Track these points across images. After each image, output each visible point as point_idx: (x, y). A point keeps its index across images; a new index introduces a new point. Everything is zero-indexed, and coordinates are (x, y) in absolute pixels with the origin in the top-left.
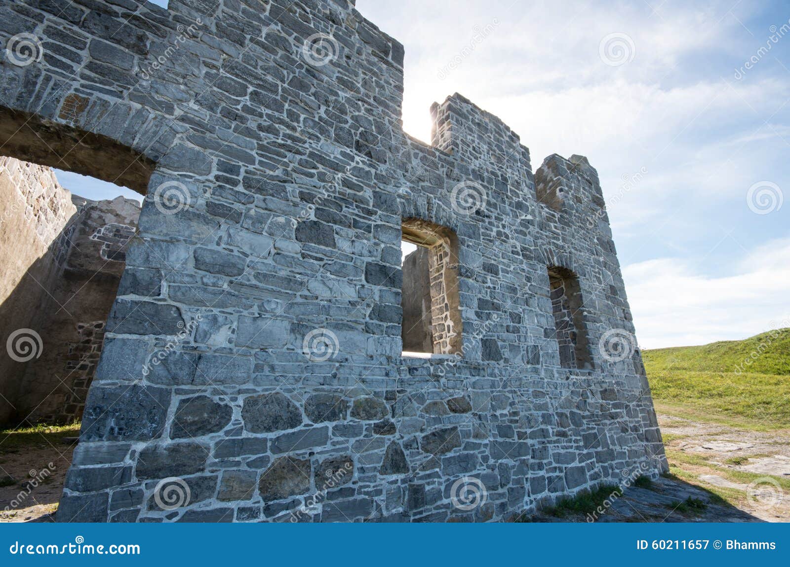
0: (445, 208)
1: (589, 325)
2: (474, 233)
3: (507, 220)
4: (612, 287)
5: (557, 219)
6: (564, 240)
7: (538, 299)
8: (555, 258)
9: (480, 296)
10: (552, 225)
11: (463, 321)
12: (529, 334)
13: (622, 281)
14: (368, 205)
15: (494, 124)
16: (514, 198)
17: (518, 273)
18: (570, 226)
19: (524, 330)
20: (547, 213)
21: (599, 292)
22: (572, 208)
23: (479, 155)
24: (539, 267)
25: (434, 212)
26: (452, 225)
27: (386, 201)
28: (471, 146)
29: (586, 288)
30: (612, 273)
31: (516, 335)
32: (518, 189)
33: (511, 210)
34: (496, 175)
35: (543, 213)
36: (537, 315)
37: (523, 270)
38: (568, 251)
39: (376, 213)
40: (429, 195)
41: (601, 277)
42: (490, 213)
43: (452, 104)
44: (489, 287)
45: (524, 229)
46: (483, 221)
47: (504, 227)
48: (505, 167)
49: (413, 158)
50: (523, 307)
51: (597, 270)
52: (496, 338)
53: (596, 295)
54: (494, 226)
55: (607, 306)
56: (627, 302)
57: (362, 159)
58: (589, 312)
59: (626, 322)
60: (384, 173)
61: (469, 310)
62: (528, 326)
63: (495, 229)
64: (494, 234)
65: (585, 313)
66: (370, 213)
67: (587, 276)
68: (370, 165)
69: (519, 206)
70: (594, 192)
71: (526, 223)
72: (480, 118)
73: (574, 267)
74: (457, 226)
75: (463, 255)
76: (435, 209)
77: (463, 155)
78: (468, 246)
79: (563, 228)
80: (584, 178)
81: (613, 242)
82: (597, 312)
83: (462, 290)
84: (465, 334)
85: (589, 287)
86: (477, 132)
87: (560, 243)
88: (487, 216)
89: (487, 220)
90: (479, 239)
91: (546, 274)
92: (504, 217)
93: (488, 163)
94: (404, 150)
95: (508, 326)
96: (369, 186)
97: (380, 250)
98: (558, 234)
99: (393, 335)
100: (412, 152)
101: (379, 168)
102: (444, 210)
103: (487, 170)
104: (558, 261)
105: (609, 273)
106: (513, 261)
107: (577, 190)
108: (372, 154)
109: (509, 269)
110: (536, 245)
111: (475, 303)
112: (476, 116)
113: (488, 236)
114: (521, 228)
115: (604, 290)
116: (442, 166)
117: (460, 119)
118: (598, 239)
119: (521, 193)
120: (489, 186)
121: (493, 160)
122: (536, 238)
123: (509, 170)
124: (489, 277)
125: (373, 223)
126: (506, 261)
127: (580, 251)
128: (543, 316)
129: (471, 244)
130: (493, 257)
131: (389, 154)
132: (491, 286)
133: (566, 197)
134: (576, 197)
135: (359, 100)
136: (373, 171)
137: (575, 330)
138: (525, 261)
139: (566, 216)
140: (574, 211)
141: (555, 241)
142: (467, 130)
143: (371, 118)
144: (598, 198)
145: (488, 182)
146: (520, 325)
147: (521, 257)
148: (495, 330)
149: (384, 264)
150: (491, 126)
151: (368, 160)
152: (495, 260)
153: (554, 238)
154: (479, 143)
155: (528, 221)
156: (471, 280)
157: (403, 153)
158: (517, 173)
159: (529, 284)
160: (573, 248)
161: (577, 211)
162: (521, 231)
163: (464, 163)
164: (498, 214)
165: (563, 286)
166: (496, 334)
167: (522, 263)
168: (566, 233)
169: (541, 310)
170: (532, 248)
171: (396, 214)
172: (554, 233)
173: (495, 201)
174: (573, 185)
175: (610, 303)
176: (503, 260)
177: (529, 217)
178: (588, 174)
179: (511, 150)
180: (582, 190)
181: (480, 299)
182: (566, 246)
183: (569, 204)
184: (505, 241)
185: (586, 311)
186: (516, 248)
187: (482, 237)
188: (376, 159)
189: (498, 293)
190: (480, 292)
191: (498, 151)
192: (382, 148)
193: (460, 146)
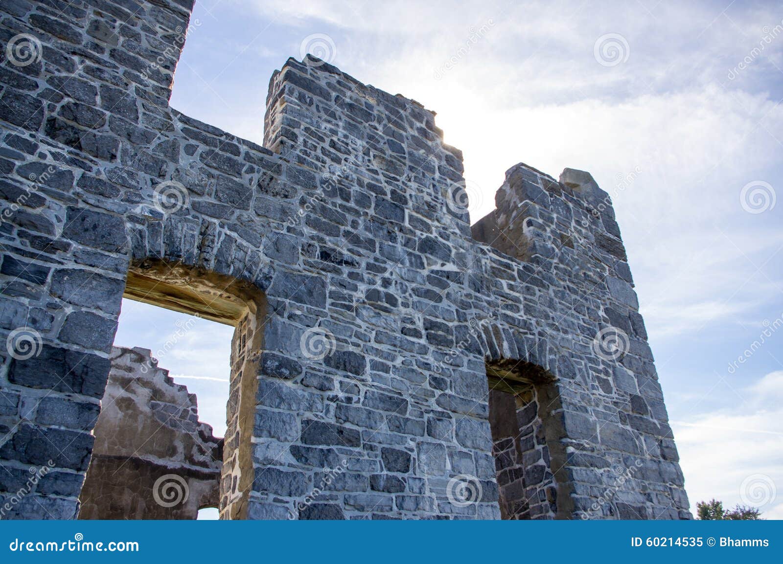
0: (245, 243)
1: (578, 472)
2: (310, 293)
3: (393, 270)
4: (635, 399)
5: (515, 274)
6: (528, 310)
7: (459, 422)
8: (505, 344)
9: (309, 415)
10: (504, 283)
11: (255, 465)
12: (427, 493)
13: (658, 388)
14: (51, 232)
15: (387, 107)
16: (418, 233)
17: (413, 371)
18: (543, 286)
19: (416, 485)
20: (493, 261)
21: (605, 407)
22: (550, 253)
23: (342, 156)
24: (465, 359)
25: (215, 251)
26: (257, 275)
27: (95, 227)
28: (328, 140)
29: (576, 400)
30: (638, 374)
31: (393, 496)
32: (430, 217)
33: (410, 254)
34: (380, 191)
35: (483, 261)
36: (451, 456)
37: (427, 366)
38: (536, 332)
39: (65, 247)
40: (206, 218)
41: (610, 379)
42: (357, 258)
43: (293, 70)
44: (334, 399)
45: (436, 289)
46: (338, 272)
47: (386, 283)
48: (403, 178)
49: (182, 153)
50: (419, 439)
51: (601, 367)
52: (340, 502)
53: (597, 413)
54: (362, 280)
55: (623, 434)
56: (668, 428)
57: (53, 150)
58: (579, 446)
59: (665, 466)
60: (103, 177)
61: (275, 443)
62: (426, 477)
63: (362, 287)
64: (360, 294)
65: (571, 449)
66: (50, 246)
67: (578, 378)
68: (73, 162)
69: (428, 246)
70: (602, 229)
71: (441, 279)
72: (354, 96)
73: (548, 361)
74: (268, 278)
75: (275, 333)
76: (217, 246)
77: (305, 153)
78: (291, 317)
79: (528, 289)
80: (581, 205)
81: (640, 316)
82: (598, 446)
83: (262, 403)
84: (258, 494)
85: (583, 397)
86: (344, 118)
87: (521, 316)
88: (347, 263)
89: (346, 270)
90: (322, 304)
91: (481, 373)
92: (389, 265)
93: (363, 169)
94: (163, 139)
95: (374, 478)
96: (60, 197)
97: (59, 318)
98: (517, 300)
99: (57, 493)
100: (183, 144)
101: (95, 168)
102: (240, 247)
103: (360, 183)
104: (511, 349)
105: (631, 373)
106: (403, 347)
107: (563, 224)
108: (83, 143)
109: (390, 363)
110: (462, 317)
111: (295, 432)
112: (349, 93)
113: (344, 299)
114: (428, 286)
115: (616, 403)
116: (251, 170)
117: (308, 94)
118: (606, 310)
119: (436, 223)
120: (361, 210)
121: (375, 165)
122: (465, 305)
123: (414, 185)
124: (337, 379)
125: (54, 267)
126: (385, 348)
127: (566, 332)
128: (467, 455)
129: (298, 313)
130: (354, 340)
131: (123, 144)
132: (341, 395)
133: (538, 235)
134: (562, 237)
135: (74, 53)
136: (78, 172)
137: (553, 485)
138: (432, 348)
139: (536, 268)
140: (556, 261)
141: (509, 313)
142: (322, 114)
143: (96, 84)
144: (609, 239)
145: (357, 202)
146: (406, 475)
147: (423, 341)
148: (339, 486)
149: (65, 346)
150: (378, 110)
151: (70, 152)
152: (357, 345)
153: (507, 307)
154: (346, 137)
155: (448, 275)
156: (289, 384)
157: (160, 144)
158: (431, 191)
159: (438, 392)
160: (549, 325)
161: (561, 261)
162: (428, 291)
163: (305, 168)
164: (376, 259)
165: (536, 399)
166: (341, 495)
167: (424, 350)
168: (535, 298)
169: (464, 445)
170: (450, 324)
171: (118, 251)
172: (505, 296)
173: (370, 236)
174: (555, 216)
175: (628, 428)
176: (376, 346)
177: (450, 267)
178: (590, 199)
179: (422, 151)
180: (573, 224)
181: (307, 422)
182: (533, 321)
183: (545, 247)
184: (386, 310)
185: (571, 444)
186: (413, 323)
187: (329, 301)
188: (91, 152)
189: (358, 409)
190: (310, 408)
191: (389, 152)
192: (111, 133)
193: (301, 139)
